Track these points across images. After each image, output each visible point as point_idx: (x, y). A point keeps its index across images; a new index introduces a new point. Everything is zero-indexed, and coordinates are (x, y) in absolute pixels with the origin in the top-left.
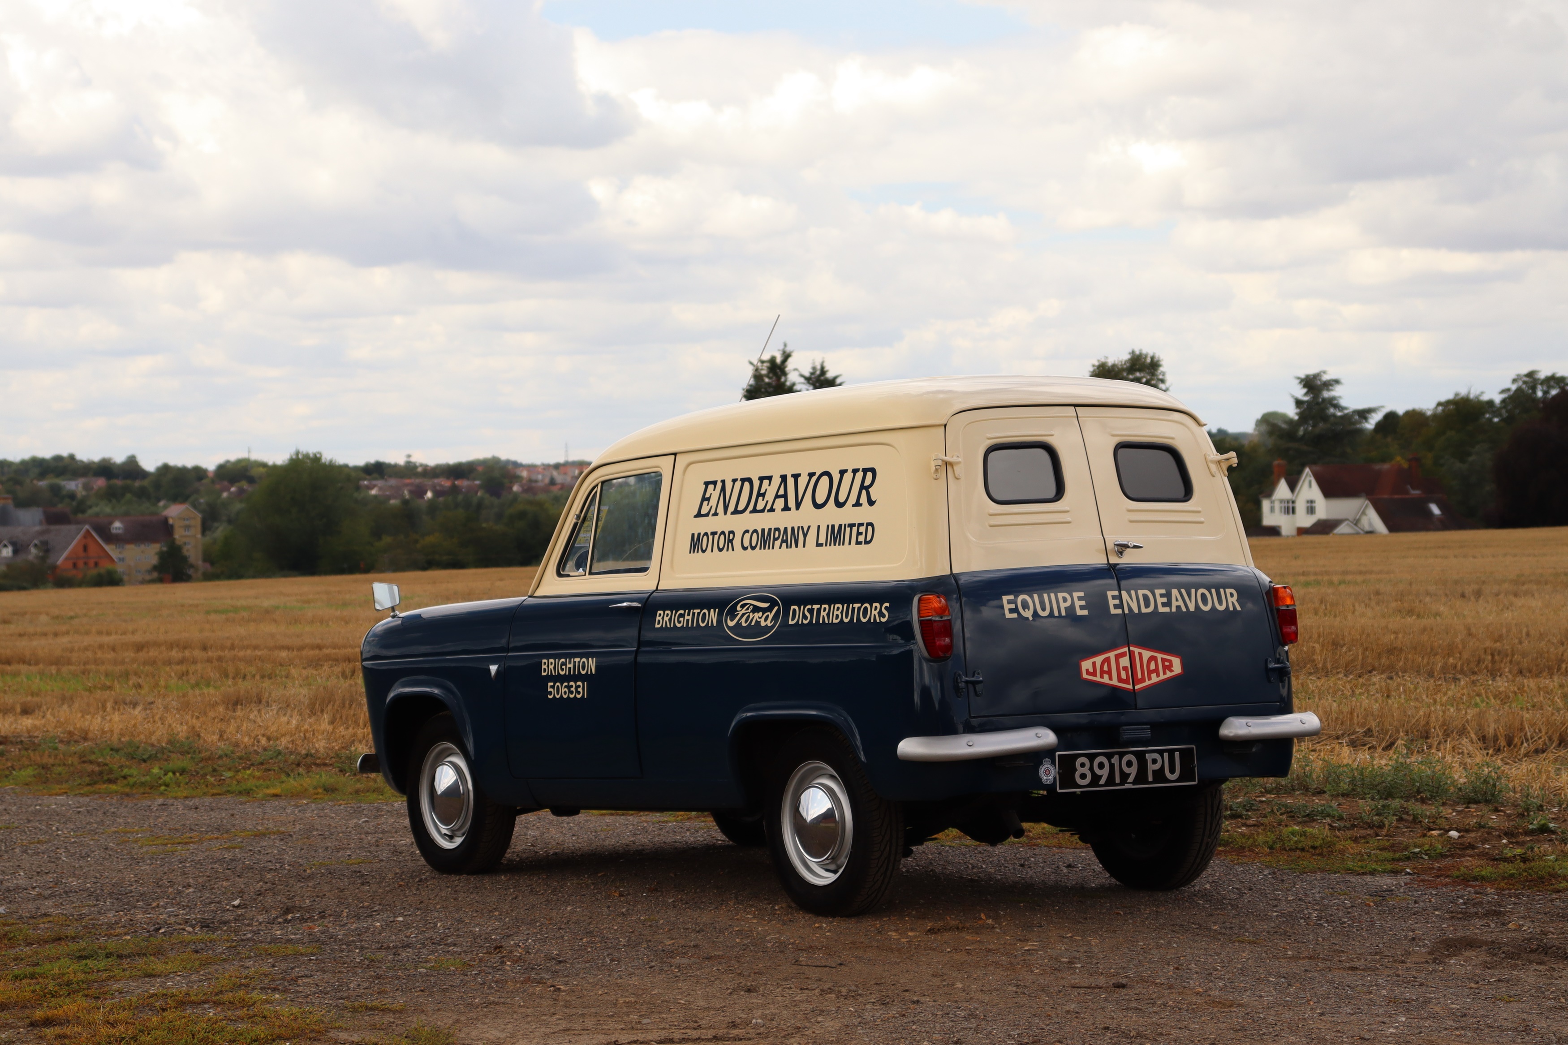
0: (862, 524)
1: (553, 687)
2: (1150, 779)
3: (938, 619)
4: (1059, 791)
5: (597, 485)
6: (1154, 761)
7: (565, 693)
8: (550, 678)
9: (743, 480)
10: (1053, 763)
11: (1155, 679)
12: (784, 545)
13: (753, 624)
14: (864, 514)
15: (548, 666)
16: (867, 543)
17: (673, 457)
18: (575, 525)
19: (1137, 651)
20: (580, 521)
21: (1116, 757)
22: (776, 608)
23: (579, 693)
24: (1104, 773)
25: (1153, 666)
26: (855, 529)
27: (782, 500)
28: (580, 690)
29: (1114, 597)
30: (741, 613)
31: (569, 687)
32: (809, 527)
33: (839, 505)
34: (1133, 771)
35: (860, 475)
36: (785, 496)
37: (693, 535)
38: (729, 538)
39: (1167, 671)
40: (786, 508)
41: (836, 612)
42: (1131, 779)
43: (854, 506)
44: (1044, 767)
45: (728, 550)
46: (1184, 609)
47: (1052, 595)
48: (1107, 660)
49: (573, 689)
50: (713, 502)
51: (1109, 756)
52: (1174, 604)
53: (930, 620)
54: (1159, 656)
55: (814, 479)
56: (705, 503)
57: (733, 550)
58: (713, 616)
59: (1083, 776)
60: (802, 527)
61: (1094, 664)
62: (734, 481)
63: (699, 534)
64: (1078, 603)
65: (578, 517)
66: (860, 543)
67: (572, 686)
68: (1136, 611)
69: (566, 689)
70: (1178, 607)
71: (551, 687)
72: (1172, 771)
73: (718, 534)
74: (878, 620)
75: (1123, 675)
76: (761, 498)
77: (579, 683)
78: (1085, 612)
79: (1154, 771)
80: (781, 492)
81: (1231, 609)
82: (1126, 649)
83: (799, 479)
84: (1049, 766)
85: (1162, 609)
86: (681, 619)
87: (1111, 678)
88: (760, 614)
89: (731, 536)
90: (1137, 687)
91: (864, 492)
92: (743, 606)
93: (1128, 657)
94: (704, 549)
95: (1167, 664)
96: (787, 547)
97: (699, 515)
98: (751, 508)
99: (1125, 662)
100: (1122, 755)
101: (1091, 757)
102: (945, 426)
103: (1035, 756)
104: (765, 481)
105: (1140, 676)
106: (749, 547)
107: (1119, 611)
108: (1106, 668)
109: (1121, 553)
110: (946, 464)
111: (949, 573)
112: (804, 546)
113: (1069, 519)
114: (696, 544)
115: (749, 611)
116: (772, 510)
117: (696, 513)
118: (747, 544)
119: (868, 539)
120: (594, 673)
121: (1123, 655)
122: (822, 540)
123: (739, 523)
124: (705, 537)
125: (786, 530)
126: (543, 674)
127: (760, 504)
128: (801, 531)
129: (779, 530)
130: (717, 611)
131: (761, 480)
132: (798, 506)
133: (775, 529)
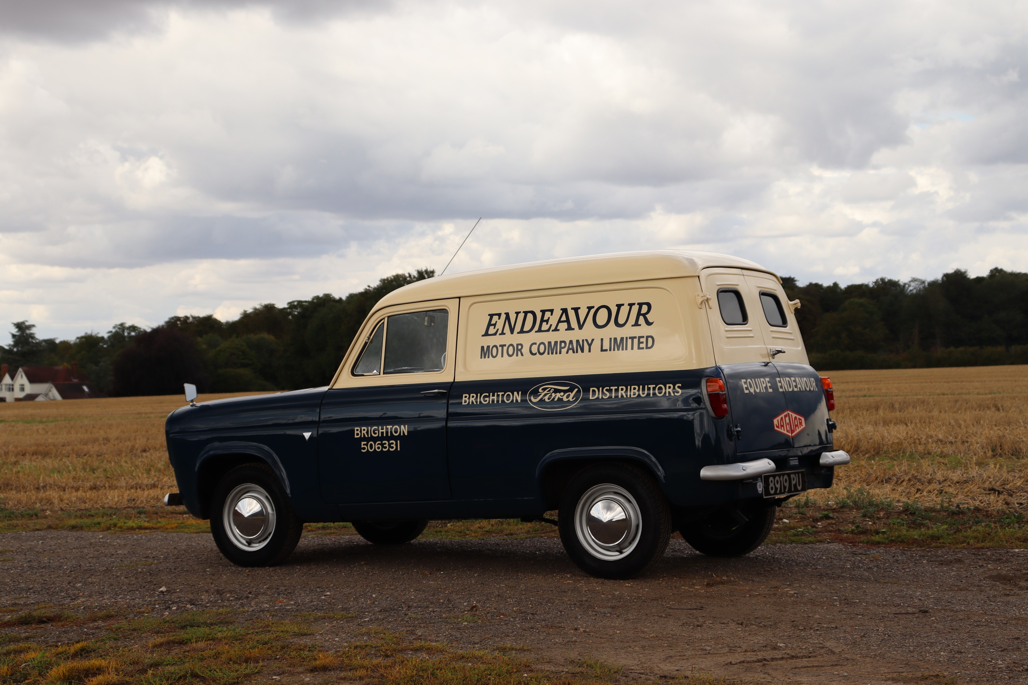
0: (643, 337)
1: (367, 445)
2: (793, 490)
3: (721, 393)
4: (765, 497)
5: (384, 319)
6: (794, 479)
7: (379, 448)
8: (364, 439)
9: (526, 313)
10: (762, 481)
11: (798, 430)
12: (571, 351)
13: (556, 400)
14: (643, 331)
15: (360, 431)
16: (647, 348)
17: (458, 299)
18: (366, 343)
19: (790, 413)
20: (369, 341)
22: (576, 390)
23: (392, 448)
24: (778, 486)
25: (796, 423)
26: (636, 341)
27: (566, 323)
28: (394, 445)
30: (543, 394)
31: (382, 445)
32: (593, 340)
33: (619, 325)
34: (787, 485)
35: (636, 307)
36: (568, 321)
37: (483, 348)
38: (518, 349)
39: (801, 425)
40: (570, 328)
41: (633, 391)
42: (787, 490)
43: (632, 326)
44: (760, 483)
45: (517, 355)
47: (759, 380)
48: (782, 419)
50: (500, 326)
51: (779, 476)
52: (798, 386)
53: (718, 394)
54: (798, 417)
55: (593, 311)
56: (492, 327)
57: (522, 355)
58: (517, 397)
59: (772, 488)
60: (587, 340)
61: (778, 420)
62: (517, 313)
63: (488, 347)
64: (769, 385)
65: (368, 338)
66: (643, 348)
67: (385, 444)
68: (787, 390)
69: (379, 446)
70: (800, 388)
71: (364, 445)
72: (799, 486)
73: (507, 346)
74: (672, 394)
75: (788, 428)
76: (544, 324)
77: (392, 441)
78: (771, 390)
79: (794, 485)
80: (564, 318)
81: (814, 389)
82: (787, 413)
83: (579, 310)
85: (795, 389)
86: (487, 399)
87: (784, 430)
88: (562, 394)
89: (520, 347)
90: (793, 435)
91: (641, 318)
92: (544, 390)
93: (788, 417)
94: (494, 355)
95: (800, 421)
96: (574, 352)
97: (486, 334)
98: (535, 329)
99: (787, 420)
100: (784, 475)
101: (774, 477)
102: (699, 277)
103: (755, 477)
104: (546, 313)
105: (793, 428)
106: (537, 353)
107: (782, 390)
108: (782, 424)
109: (774, 356)
111: (715, 365)
112: (590, 351)
113: (752, 335)
114: (486, 352)
115: (551, 392)
116: (556, 330)
117: (483, 333)
118: (535, 351)
119: (650, 345)
120: (406, 434)
121: (786, 416)
122: (606, 347)
123: (526, 340)
124: (495, 348)
125: (571, 342)
126: (356, 437)
127: (545, 327)
128: (585, 342)
129: (564, 342)
130: (520, 392)
131: (543, 312)
132: (581, 327)
133: (561, 342)
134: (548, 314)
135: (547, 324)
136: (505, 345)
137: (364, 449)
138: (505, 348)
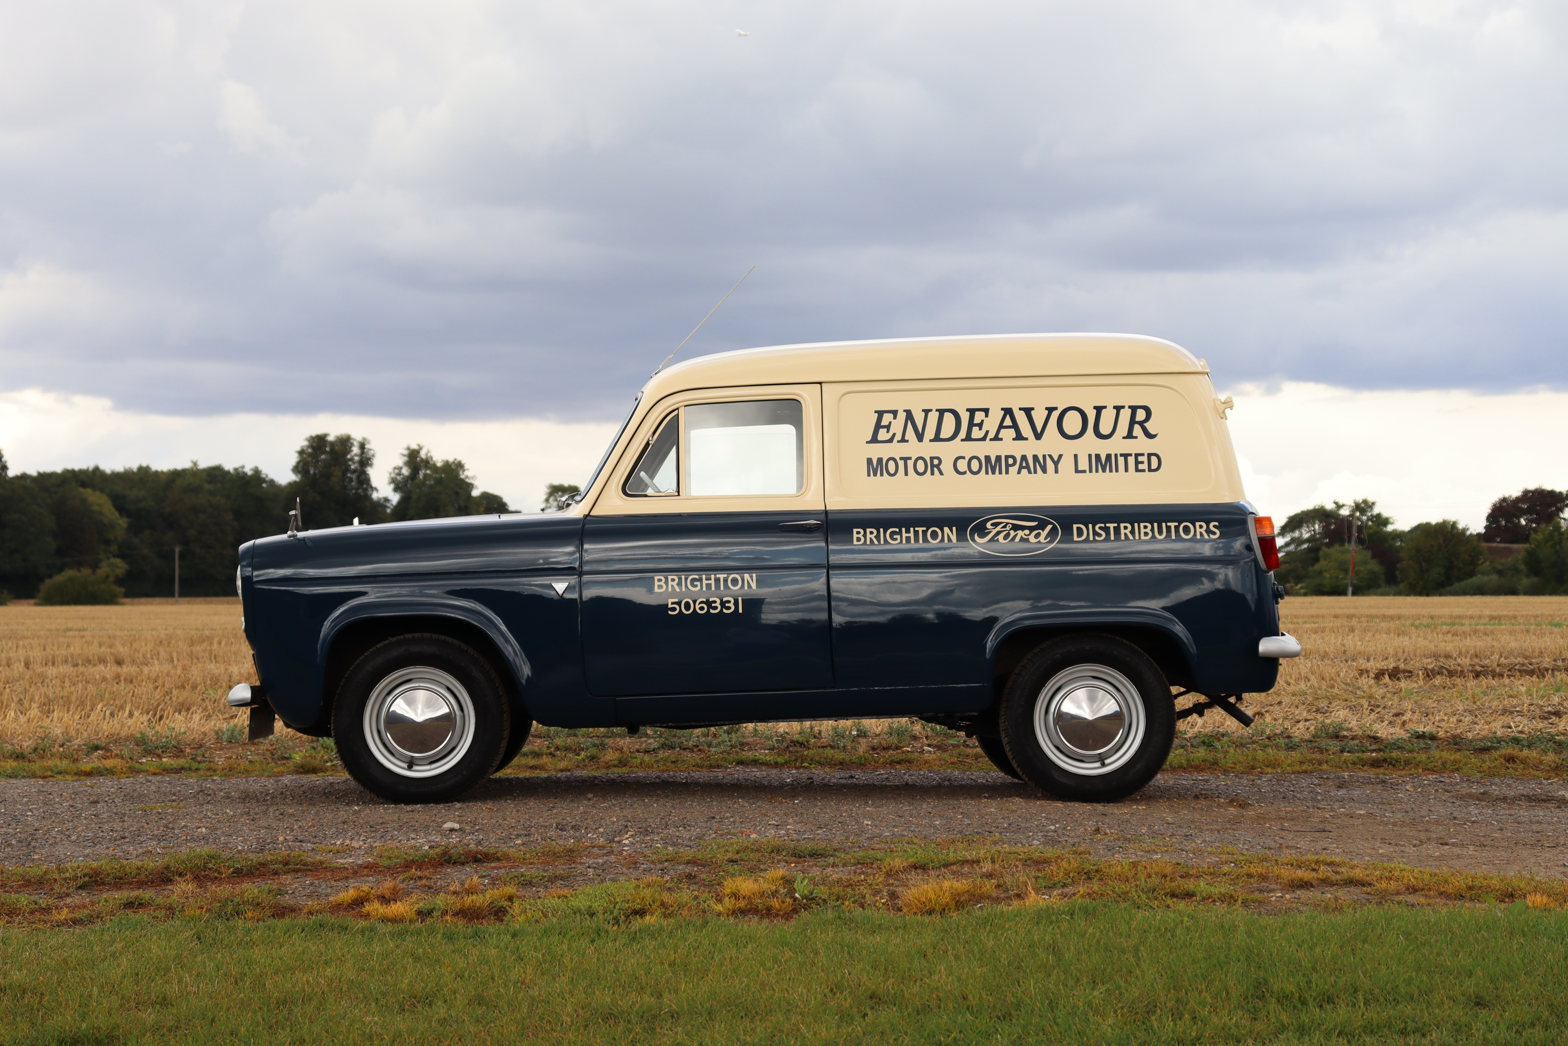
0: (1142, 455)
1: (679, 603)
5: (679, 409)
7: (702, 609)
8: (674, 594)
9: (941, 412)
12: (1024, 471)
13: (1017, 540)
14: (1141, 445)
15: (664, 582)
16: (1150, 470)
17: (819, 385)
18: (647, 445)
20: (653, 442)
22: (1049, 527)
23: (729, 608)
26: (1131, 460)
27: (1013, 430)
28: (731, 605)
30: (994, 531)
31: (709, 603)
32: (1060, 456)
33: (1099, 437)
35: (1125, 411)
36: (1015, 426)
37: (869, 461)
38: (933, 465)
40: (1019, 437)
41: (1143, 530)
43: (1124, 438)
45: (932, 474)
49: (717, 605)
50: (897, 428)
55: (1055, 415)
56: (883, 431)
57: (941, 473)
58: (949, 534)
60: (1050, 456)
62: (927, 412)
63: (880, 459)
66: (1143, 471)
67: (715, 602)
69: (704, 605)
71: (672, 603)
73: (913, 459)
74: (1206, 537)
76: (975, 429)
77: (727, 599)
80: (1008, 422)
83: (1033, 412)
86: (898, 537)
88: (1027, 532)
89: (936, 462)
91: (1137, 427)
92: (995, 525)
94: (892, 472)
96: (1030, 472)
97: (874, 440)
98: (963, 436)
104: (977, 413)
106: (968, 472)
112: (1056, 471)
114: (877, 467)
115: (1006, 529)
116: (997, 438)
117: (869, 439)
118: (963, 469)
119: (1154, 466)
120: (754, 588)
122: (1084, 467)
123: (947, 452)
124: (891, 462)
125: (1024, 458)
126: (656, 591)
127: (976, 433)
128: (1048, 458)
129: (1013, 457)
130: (954, 529)
131: (972, 412)
132: (1038, 436)
133: (1007, 457)
134: (979, 416)
135: (980, 429)
136: (910, 458)
137: (674, 609)
138: (910, 463)
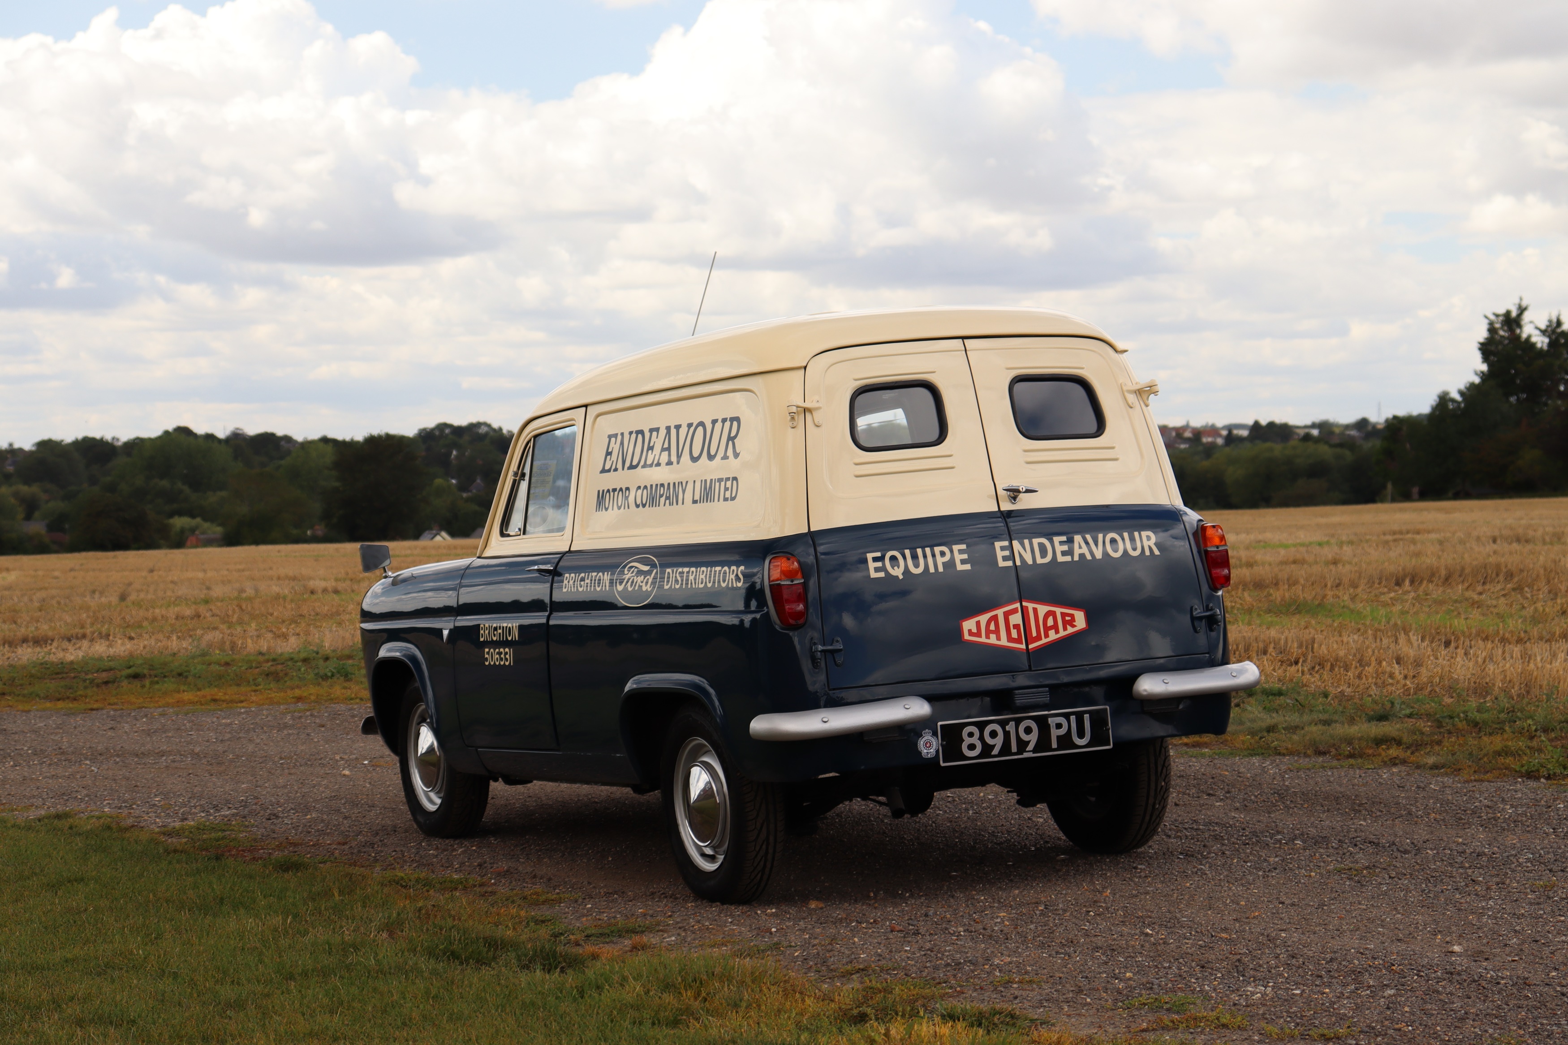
0: (728, 479)
1: (488, 653)
2: (1054, 745)
3: (789, 583)
4: (942, 764)
5: (531, 440)
6: (1059, 726)
7: (497, 660)
8: (486, 644)
9: (637, 433)
10: (935, 734)
11: (1053, 636)
12: (668, 501)
13: (636, 588)
14: (730, 467)
15: (485, 630)
16: (731, 498)
17: (584, 408)
18: (514, 482)
19: (1030, 606)
20: (517, 478)
21: (1012, 724)
22: (654, 571)
23: (506, 659)
24: (998, 742)
25: (1050, 622)
27: (667, 453)
28: (508, 656)
29: (1003, 548)
30: (628, 577)
31: (500, 653)
32: (687, 482)
33: (711, 457)
34: (1033, 738)
35: (728, 424)
36: (668, 449)
37: (599, 491)
38: (626, 496)
39: (1068, 626)
40: (669, 463)
41: (701, 577)
42: (1031, 747)
43: (722, 458)
44: (924, 739)
45: (624, 507)
46: (1089, 557)
47: (928, 550)
49: (502, 656)
50: (615, 457)
51: (1003, 724)
52: (1077, 552)
53: (779, 585)
54: (1058, 611)
55: (692, 429)
56: (609, 457)
57: (628, 507)
58: (606, 579)
59: (972, 747)
60: (682, 483)
61: (978, 623)
62: (631, 433)
63: (603, 492)
64: (958, 557)
65: (516, 474)
66: (727, 499)
67: (502, 653)
68: (1030, 562)
69: (498, 656)
70: (1082, 556)
72: (1081, 735)
73: (618, 490)
74: (735, 586)
75: (1014, 634)
76: (650, 452)
77: (507, 650)
78: (968, 567)
79: (1058, 737)
80: (666, 445)
81: (1147, 553)
82: (1018, 605)
83: (680, 429)
84: (930, 738)
85: (1061, 559)
86: (582, 583)
87: (999, 638)
88: (643, 577)
89: (627, 492)
90: (1031, 646)
91: (730, 443)
92: (629, 569)
93: (1019, 614)
94: (607, 506)
95: (1068, 618)
96: (670, 504)
97: (603, 471)
98: (642, 463)
99: (1016, 619)
100: (1018, 722)
101: (981, 726)
102: (805, 368)
104: (653, 433)
105: (1034, 634)
106: (641, 505)
107: (1010, 563)
108: (992, 627)
109: (1015, 498)
110: (805, 410)
111: (806, 531)
112: (683, 504)
113: (953, 464)
114: (602, 499)
115: (634, 574)
116: (658, 463)
117: (601, 468)
118: (639, 502)
119: (734, 495)
120: (517, 636)
121: (1014, 611)
122: (697, 497)
123: (634, 480)
124: (608, 494)
125: (669, 485)
126: (482, 639)
127: (650, 458)
128: (680, 486)
129: (664, 485)
130: (609, 573)
131: (651, 432)
132: (678, 459)
133: (661, 485)
134: (655, 434)
135: (652, 453)
136: (616, 489)
137: (487, 660)
